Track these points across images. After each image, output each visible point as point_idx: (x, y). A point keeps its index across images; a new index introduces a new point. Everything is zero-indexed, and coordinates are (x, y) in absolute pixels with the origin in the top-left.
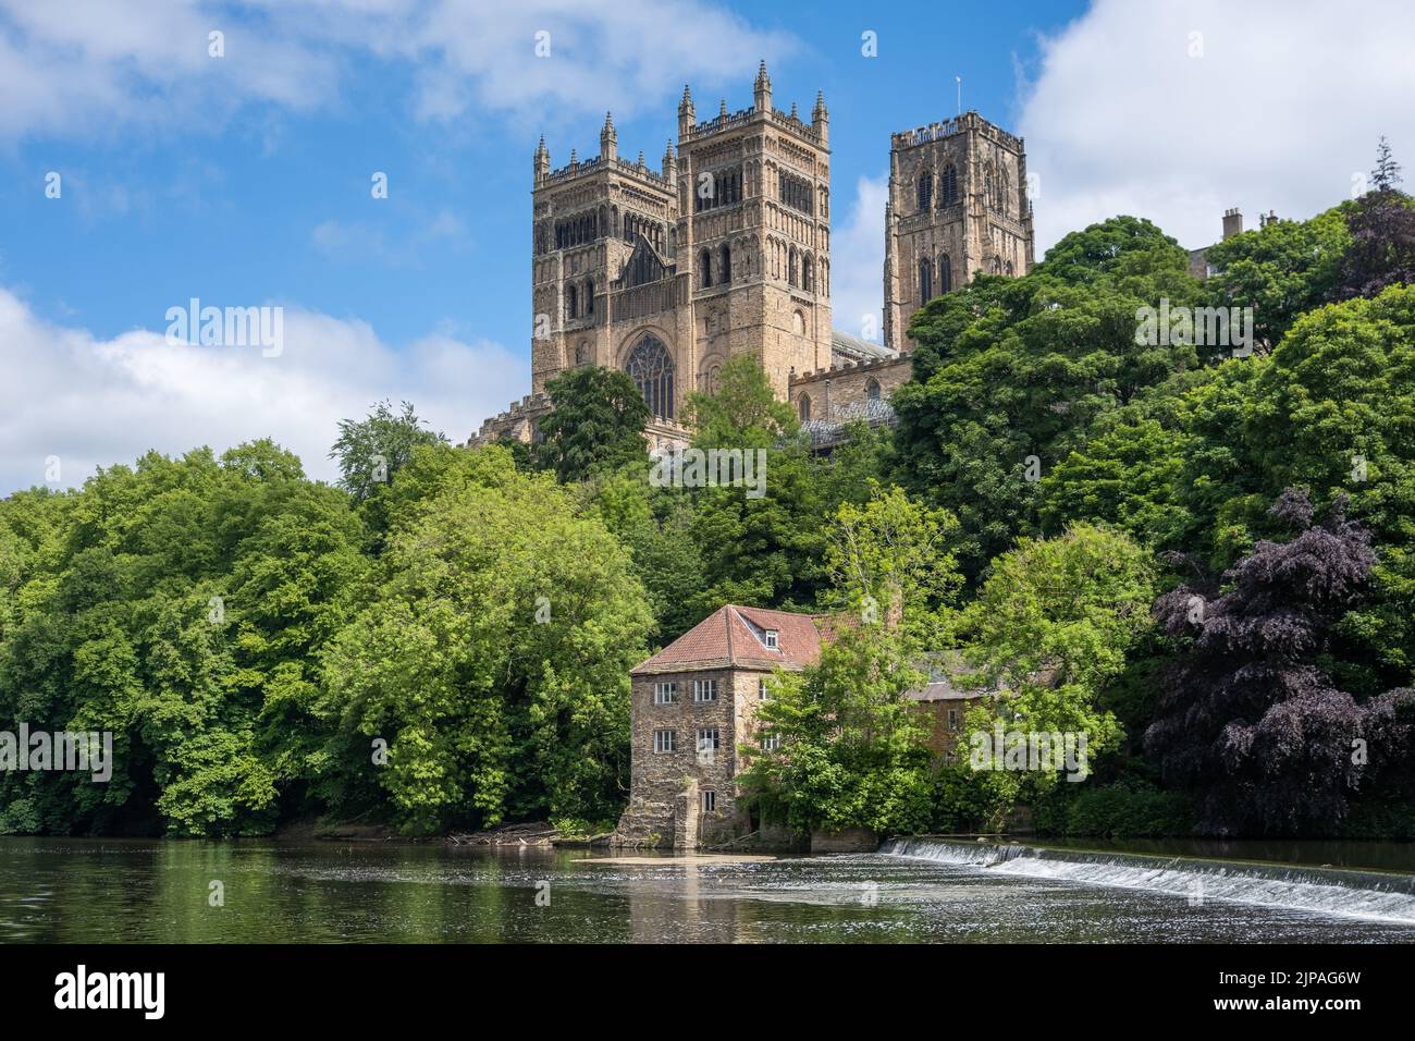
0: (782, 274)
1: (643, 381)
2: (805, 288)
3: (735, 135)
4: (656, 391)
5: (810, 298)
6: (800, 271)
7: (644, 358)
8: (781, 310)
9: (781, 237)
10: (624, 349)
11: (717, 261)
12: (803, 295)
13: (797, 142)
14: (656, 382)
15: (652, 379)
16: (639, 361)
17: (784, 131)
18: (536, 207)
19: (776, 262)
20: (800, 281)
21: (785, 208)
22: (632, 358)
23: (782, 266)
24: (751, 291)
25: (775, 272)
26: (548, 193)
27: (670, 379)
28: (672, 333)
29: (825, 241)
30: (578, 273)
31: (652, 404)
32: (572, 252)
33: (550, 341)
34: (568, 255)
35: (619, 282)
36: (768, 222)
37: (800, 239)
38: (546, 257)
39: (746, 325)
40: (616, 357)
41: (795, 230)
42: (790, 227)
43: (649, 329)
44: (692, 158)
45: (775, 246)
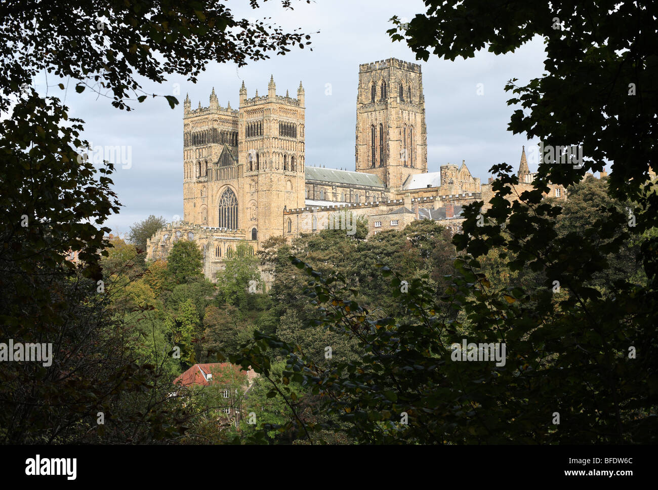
0: (280, 167)
1: (227, 208)
2: (292, 170)
3: (261, 106)
4: (231, 212)
5: (295, 174)
6: (290, 163)
7: (227, 198)
8: (280, 183)
9: (280, 151)
10: (219, 193)
11: (254, 160)
12: (291, 173)
13: (289, 107)
14: (232, 208)
15: (230, 207)
16: (225, 199)
18: (185, 125)
19: (277, 162)
20: (290, 167)
22: (223, 197)
23: (280, 163)
24: (267, 175)
25: (277, 167)
26: (190, 120)
27: (237, 208)
28: (237, 189)
29: (302, 147)
30: (201, 157)
31: (230, 218)
32: (199, 147)
33: (190, 185)
34: (198, 149)
35: (217, 163)
36: (274, 146)
37: (290, 149)
38: (189, 148)
39: (265, 190)
40: (216, 196)
41: (287, 146)
42: (285, 145)
43: (229, 186)
44: (245, 114)
45: (277, 155)
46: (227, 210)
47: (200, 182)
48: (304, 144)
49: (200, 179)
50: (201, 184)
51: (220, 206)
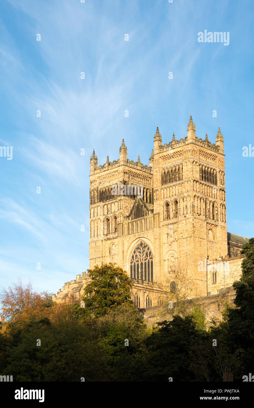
0: (202, 213)
1: (140, 263)
2: (213, 219)
3: (180, 149)
4: (145, 267)
5: (217, 223)
6: (211, 211)
7: (140, 252)
8: (202, 230)
9: (201, 196)
10: (131, 248)
11: (172, 207)
12: (213, 222)
13: (209, 152)
14: (145, 263)
15: (144, 262)
16: (138, 254)
17: (202, 147)
18: (91, 182)
19: (199, 207)
20: (211, 216)
21: (203, 182)
22: (135, 252)
23: (202, 210)
24: (188, 221)
25: (199, 212)
26: (97, 176)
27: (152, 262)
28: (152, 240)
29: (223, 196)
30: (110, 212)
31: (144, 274)
32: (107, 203)
33: (97, 244)
34: (106, 204)
35: (128, 217)
36: (195, 189)
37: (211, 196)
38: (96, 205)
39: (185, 237)
40: (127, 252)
41: (208, 192)
42: (206, 191)
43: (142, 239)
44: (161, 160)
45: (199, 200)
46: (140, 265)
47: (108, 239)
48: (225, 192)
49: (109, 236)
50: (109, 242)
51: (132, 263)
